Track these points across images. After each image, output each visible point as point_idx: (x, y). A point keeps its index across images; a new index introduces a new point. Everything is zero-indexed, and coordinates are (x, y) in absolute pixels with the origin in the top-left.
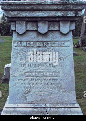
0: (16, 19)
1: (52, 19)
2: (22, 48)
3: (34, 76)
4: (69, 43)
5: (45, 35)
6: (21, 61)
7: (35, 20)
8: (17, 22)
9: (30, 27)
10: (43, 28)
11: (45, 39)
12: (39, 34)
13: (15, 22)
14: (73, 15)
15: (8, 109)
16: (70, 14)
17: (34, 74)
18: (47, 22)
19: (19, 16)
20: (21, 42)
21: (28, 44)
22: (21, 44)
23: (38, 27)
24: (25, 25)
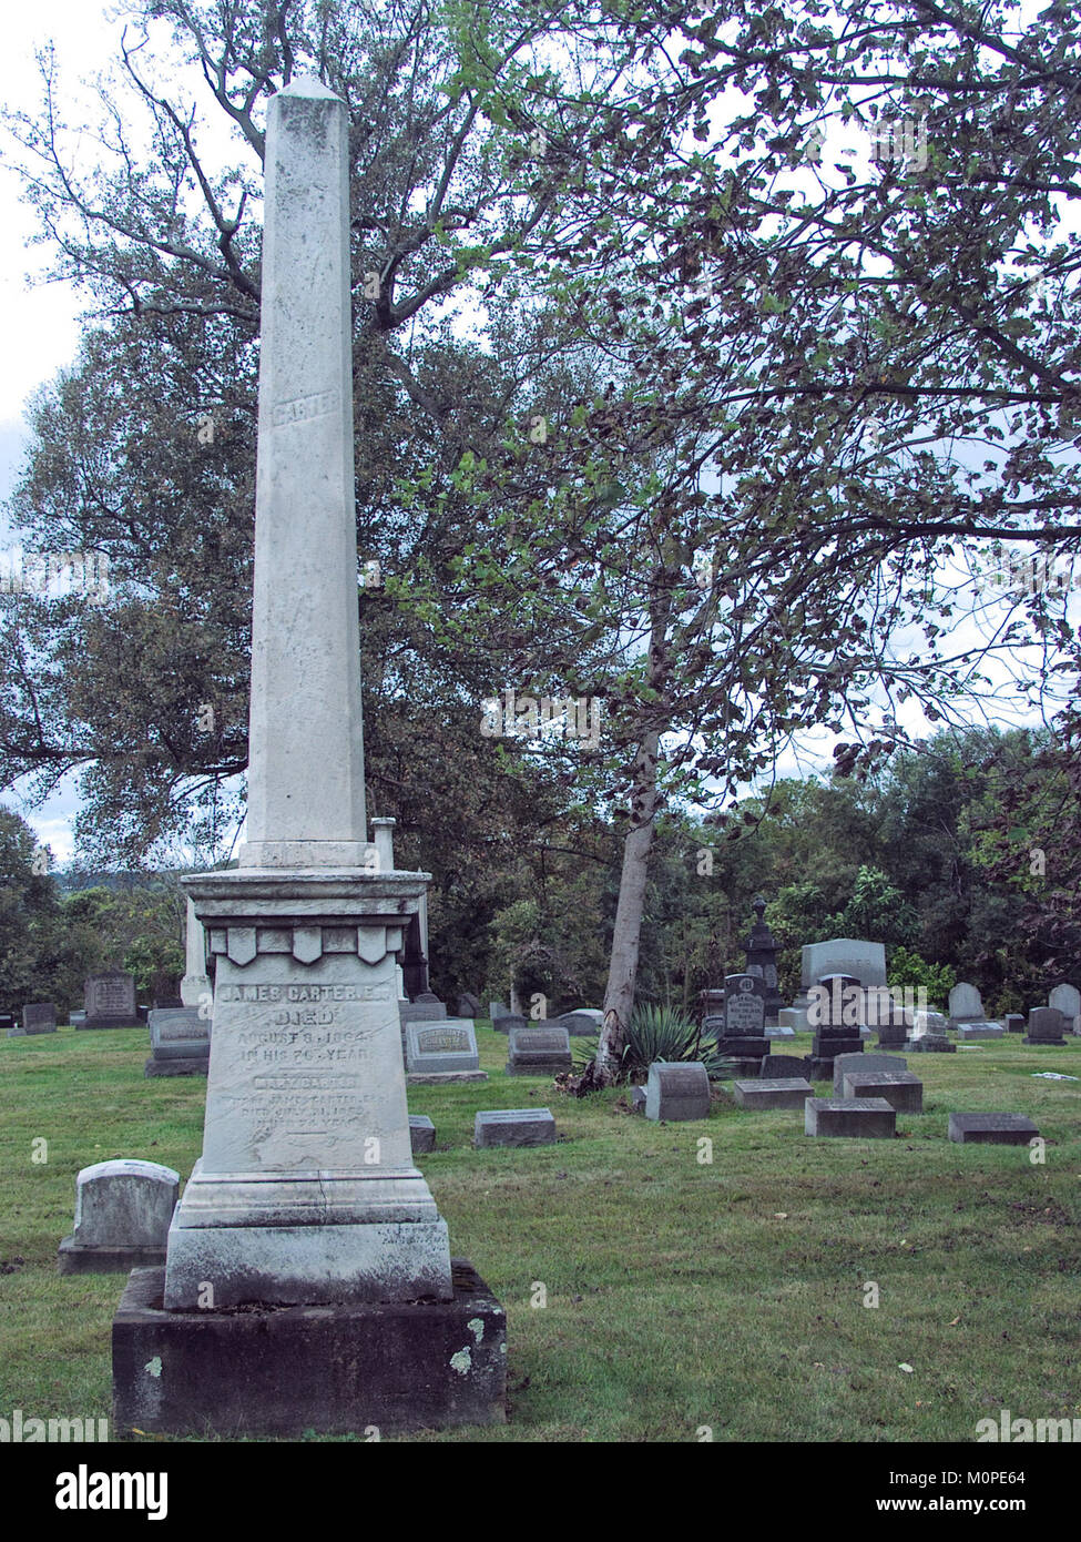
0: (228, 923)
1: (333, 922)
2: (243, 1004)
3: (282, 1088)
4: (385, 989)
5: (314, 965)
6: (242, 1044)
7: (284, 925)
8: (230, 930)
9: (268, 942)
10: (307, 946)
11: (314, 978)
12: (297, 963)
13: (225, 929)
14: (395, 911)
15: (201, 1187)
16: (386, 907)
18: (319, 930)
19: (237, 912)
20: (241, 986)
21: (261, 994)
22: (242, 993)
23: (292, 944)
24: (254, 937)
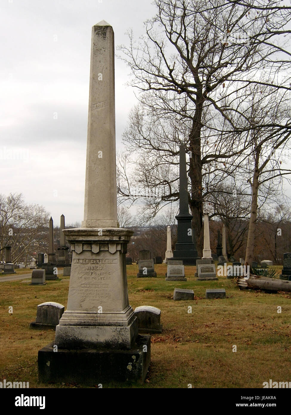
0: (75, 242)
1: (102, 242)
2: (79, 264)
3: (88, 287)
4: (116, 261)
5: (98, 254)
6: (78, 275)
7: (90, 243)
8: (76, 244)
9: (86, 248)
10: (95, 249)
11: (98, 258)
12: (93, 253)
13: (74, 244)
14: (118, 239)
15: (66, 314)
16: (115, 238)
17: (88, 286)
18: (99, 244)
19: (77, 239)
20: (79, 259)
21: (84, 261)
22: (79, 261)
23: (91, 248)
24: (82, 246)
